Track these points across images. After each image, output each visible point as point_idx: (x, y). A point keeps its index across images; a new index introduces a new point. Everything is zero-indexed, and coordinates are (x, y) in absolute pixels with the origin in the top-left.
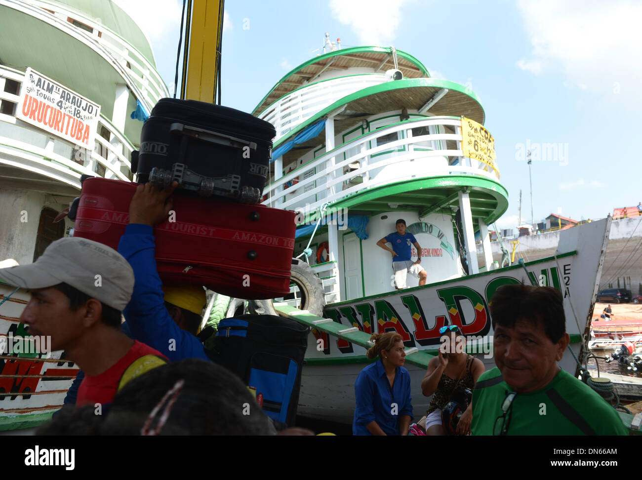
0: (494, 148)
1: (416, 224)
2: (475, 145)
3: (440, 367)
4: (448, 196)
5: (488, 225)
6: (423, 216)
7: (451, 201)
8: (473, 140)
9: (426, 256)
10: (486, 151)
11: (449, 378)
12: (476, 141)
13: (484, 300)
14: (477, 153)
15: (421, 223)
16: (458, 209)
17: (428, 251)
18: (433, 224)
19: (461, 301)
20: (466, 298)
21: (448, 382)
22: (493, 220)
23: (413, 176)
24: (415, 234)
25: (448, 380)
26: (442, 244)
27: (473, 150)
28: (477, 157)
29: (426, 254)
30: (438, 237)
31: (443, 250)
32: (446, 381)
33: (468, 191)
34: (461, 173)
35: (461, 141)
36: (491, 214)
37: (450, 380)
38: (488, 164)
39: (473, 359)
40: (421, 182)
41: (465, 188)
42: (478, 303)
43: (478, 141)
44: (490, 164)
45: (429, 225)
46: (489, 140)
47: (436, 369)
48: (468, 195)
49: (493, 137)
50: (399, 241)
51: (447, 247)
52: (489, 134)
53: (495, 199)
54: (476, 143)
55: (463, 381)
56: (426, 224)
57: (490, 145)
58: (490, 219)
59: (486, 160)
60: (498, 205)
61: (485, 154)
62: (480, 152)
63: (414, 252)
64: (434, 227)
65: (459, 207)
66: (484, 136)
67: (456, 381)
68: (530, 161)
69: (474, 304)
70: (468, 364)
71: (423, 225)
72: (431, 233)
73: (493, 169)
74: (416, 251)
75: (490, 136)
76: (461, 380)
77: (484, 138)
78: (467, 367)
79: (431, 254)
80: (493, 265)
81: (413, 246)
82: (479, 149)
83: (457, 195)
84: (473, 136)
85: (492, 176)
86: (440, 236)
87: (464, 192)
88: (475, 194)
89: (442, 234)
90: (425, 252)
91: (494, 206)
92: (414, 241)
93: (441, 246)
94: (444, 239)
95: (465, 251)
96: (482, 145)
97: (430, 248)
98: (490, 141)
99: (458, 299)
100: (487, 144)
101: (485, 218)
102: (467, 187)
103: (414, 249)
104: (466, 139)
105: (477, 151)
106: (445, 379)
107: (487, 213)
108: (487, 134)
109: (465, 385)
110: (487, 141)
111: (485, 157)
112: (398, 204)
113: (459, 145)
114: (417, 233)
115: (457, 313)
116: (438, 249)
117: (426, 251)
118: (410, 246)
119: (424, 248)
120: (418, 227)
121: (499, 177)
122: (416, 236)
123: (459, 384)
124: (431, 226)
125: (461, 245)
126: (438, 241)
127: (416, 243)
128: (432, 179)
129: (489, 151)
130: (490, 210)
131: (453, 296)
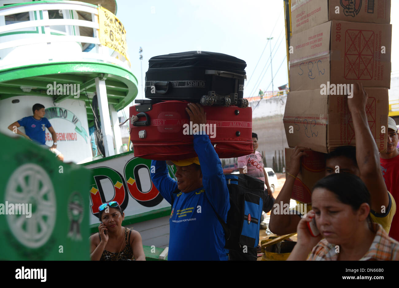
0: (126, 40)
1: (50, 109)
2: (111, 35)
3: (102, 244)
4: (84, 82)
5: (118, 111)
6: (58, 101)
7: (88, 87)
8: (109, 29)
9: (61, 140)
10: (120, 41)
11: (110, 253)
12: (111, 31)
13: (123, 179)
14: (113, 43)
15: (56, 108)
16: (94, 95)
17: (63, 136)
18: (67, 109)
19: (102, 181)
20: (106, 178)
21: (109, 256)
22: (123, 107)
23: (50, 60)
24: (50, 119)
25: (108, 255)
26: (77, 128)
27: (109, 40)
28: (113, 47)
29: (61, 138)
30: (73, 121)
31: (78, 134)
32: (107, 256)
33: (105, 79)
34: (98, 60)
35: (97, 30)
36: (121, 102)
37: (111, 255)
38: (122, 54)
39: (131, 231)
40: (59, 66)
41: (102, 75)
42: (118, 181)
43: (113, 31)
44: (123, 54)
45: (64, 110)
46: (122, 31)
47: (97, 247)
48: (104, 82)
49: (126, 30)
50: (33, 126)
51: (81, 132)
52: (122, 26)
53: (126, 87)
54: (112, 33)
55: (123, 253)
56: (60, 109)
57: (123, 36)
58: (121, 105)
59: (120, 51)
60: (129, 93)
61: (120, 44)
62: (114, 42)
63: (48, 137)
64: (68, 112)
65: (96, 93)
66: (118, 27)
67: (117, 254)
68: (142, 57)
69: (114, 182)
70: (126, 236)
71: (58, 110)
72: (65, 117)
73: (126, 59)
74: (50, 135)
75: (123, 28)
76: (121, 252)
77: (118, 29)
78: (126, 239)
79: (66, 139)
80: (122, 147)
81: (47, 131)
82: (114, 39)
83: (93, 82)
84: (109, 26)
85: (124, 65)
86: (75, 121)
87: (101, 79)
88: (110, 81)
89: (76, 119)
90: (60, 137)
91: (125, 93)
92: (49, 126)
93: (76, 131)
94: (78, 124)
95: (102, 135)
96: (117, 35)
97: (65, 133)
98: (123, 33)
99: (98, 179)
100: (121, 36)
101: (116, 105)
102: (104, 74)
103: (48, 134)
104: (102, 28)
105: (112, 40)
106: (106, 254)
107: (118, 100)
108: (121, 25)
109: (125, 257)
110: (121, 32)
111: (119, 47)
112: (32, 88)
113: (96, 33)
114: (52, 117)
115: (98, 192)
116: (72, 133)
117: (61, 135)
118: (45, 131)
119: (58, 133)
120: (53, 111)
121: (130, 66)
122: (52, 121)
123: (119, 257)
124: (66, 111)
125: (98, 129)
126: (73, 126)
127: (50, 128)
128: (70, 64)
129: (122, 42)
130: (121, 98)
131: (94, 177)
